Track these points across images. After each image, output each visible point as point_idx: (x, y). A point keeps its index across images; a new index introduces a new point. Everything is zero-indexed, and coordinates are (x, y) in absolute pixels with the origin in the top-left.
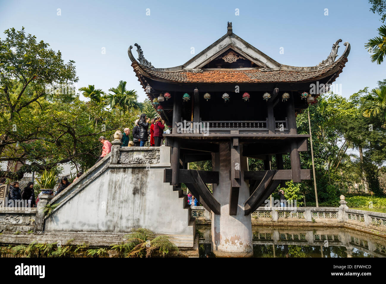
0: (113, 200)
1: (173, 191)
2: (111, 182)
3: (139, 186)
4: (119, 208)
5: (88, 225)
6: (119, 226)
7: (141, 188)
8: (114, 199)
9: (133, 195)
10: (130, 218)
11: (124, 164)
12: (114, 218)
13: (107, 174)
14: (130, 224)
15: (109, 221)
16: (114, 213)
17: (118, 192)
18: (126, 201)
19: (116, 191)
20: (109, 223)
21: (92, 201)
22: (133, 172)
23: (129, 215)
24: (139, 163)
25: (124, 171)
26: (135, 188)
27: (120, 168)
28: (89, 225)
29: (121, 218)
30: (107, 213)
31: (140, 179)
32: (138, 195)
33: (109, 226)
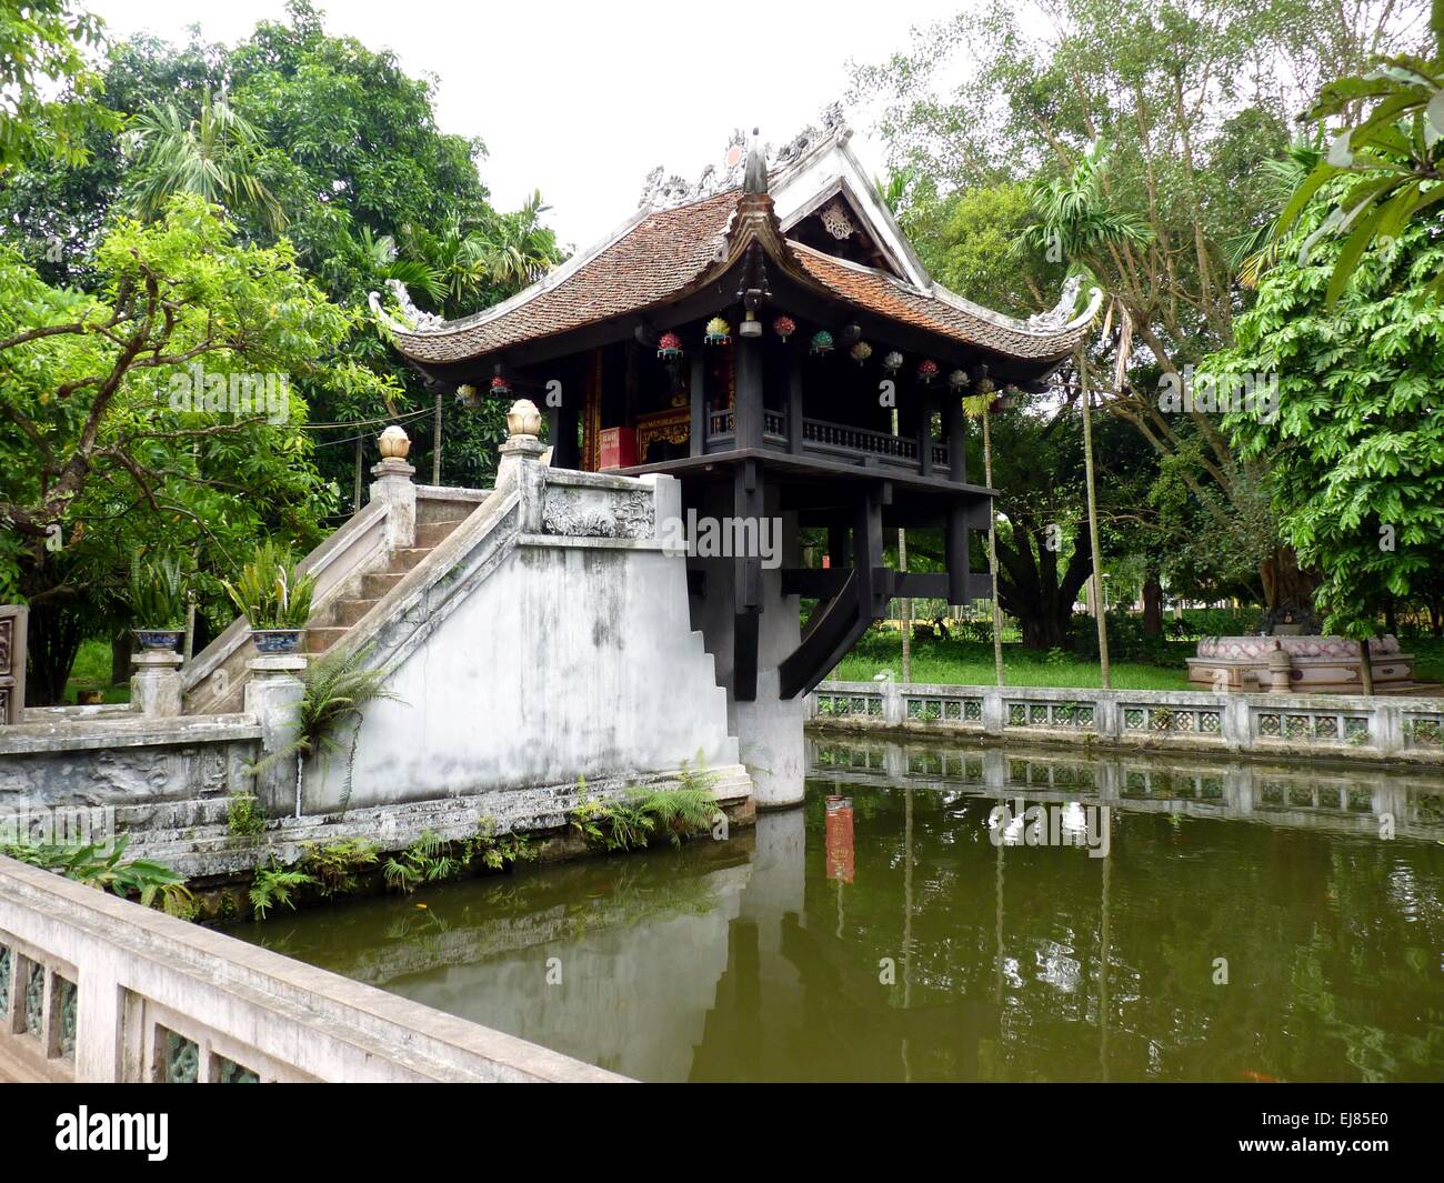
0: (538, 666)
1: (693, 630)
2: (527, 604)
3: (605, 617)
4: (559, 694)
5: (464, 765)
6: (561, 757)
7: (613, 622)
8: (541, 662)
9: (594, 647)
10: (592, 726)
11: (561, 534)
12: (544, 731)
13: (512, 568)
14: (592, 747)
15: (530, 742)
16: (544, 715)
17: (551, 639)
18: (575, 669)
19: (545, 634)
20: (530, 751)
21: (473, 675)
22: (587, 566)
23: (588, 718)
24: (602, 535)
25: (563, 561)
26: (597, 624)
27: (548, 549)
28: (467, 766)
29: (566, 730)
30: (524, 717)
31: (609, 592)
32: (607, 649)
33: (532, 763)
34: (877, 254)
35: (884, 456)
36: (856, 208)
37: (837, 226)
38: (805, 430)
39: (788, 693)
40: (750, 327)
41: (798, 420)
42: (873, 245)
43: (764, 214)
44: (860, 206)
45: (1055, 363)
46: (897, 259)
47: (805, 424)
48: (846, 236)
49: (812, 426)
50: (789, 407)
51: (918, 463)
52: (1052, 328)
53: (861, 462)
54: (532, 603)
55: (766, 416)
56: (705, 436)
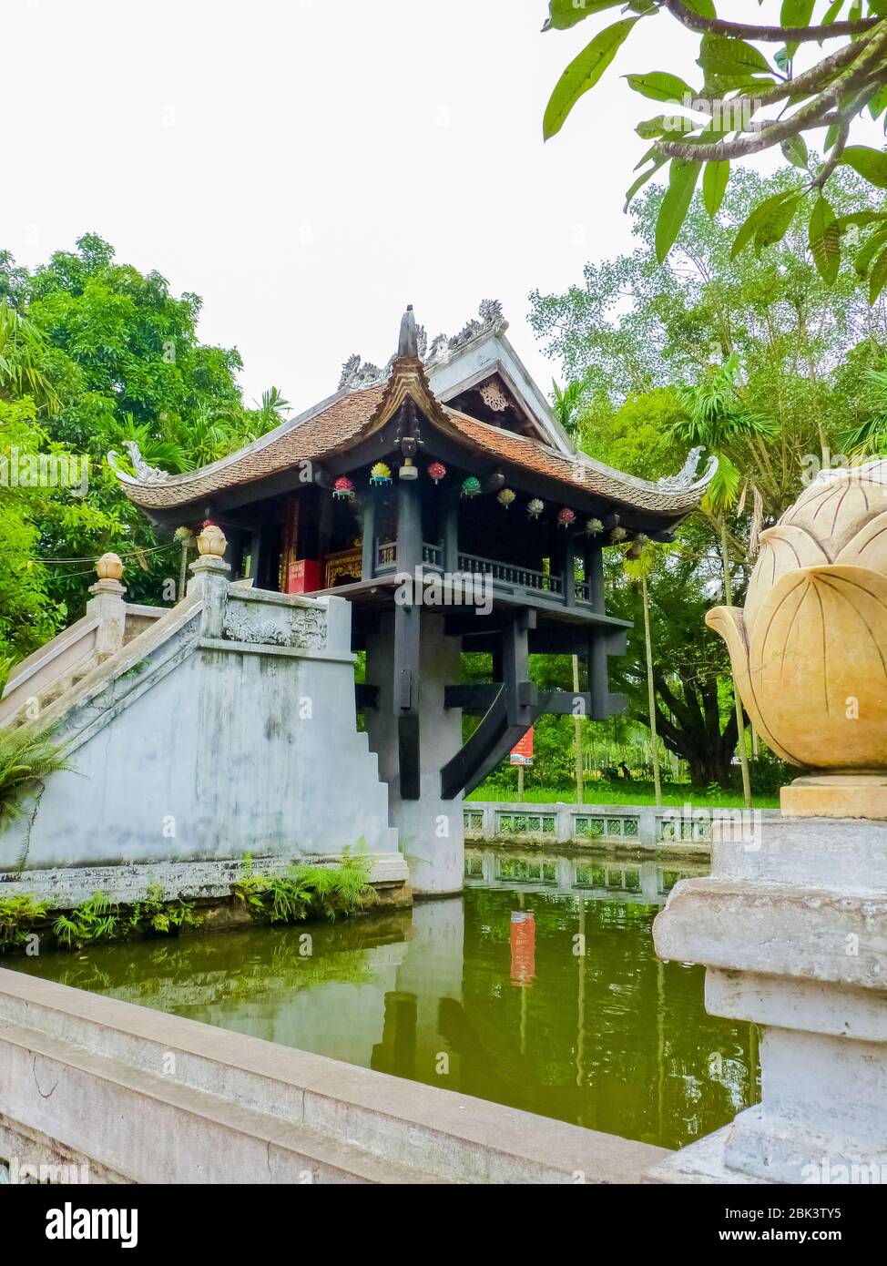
0: (213, 753)
1: (359, 731)
2: (205, 699)
3: (278, 714)
4: (231, 779)
5: (139, 837)
6: (230, 836)
7: (284, 719)
8: (216, 750)
9: (266, 741)
10: (261, 809)
11: (240, 640)
12: (215, 810)
13: (193, 667)
14: (260, 828)
15: (202, 820)
16: (216, 797)
17: (226, 731)
18: (247, 758)
19: (220, 726)
20: (201, 828)
21: (152, 757)
22: (263, 668)
23: (257, 802)
24: (278, 644)
25: (241, 664)
26: (270, 720)
27: (227, 652)
28: (141, 838)
29: (236, 811)
30: (197, 797)
31: (282, 693)
32: (278, 742)
33: (203, 839)
34: (529, 425)
35: (531, 589)
36: (510, 387)
37: (493, 399)
38: (460, 563)
39: (448, 794)
40: (408, 471)
41: (453, 554)
42: (526, 418)
43: (416, 375)
44: (514, 385)
45: (679, 517)
46: (546, 430)
47: (460, 558)
48: (502, 409)
49: (467, 560)
50: (446, 542)
51: (563, 598)
52: (677, 488)
53: (511, 591)
54: (209, 697)
55: (424, 549)
56: (374, 566)
